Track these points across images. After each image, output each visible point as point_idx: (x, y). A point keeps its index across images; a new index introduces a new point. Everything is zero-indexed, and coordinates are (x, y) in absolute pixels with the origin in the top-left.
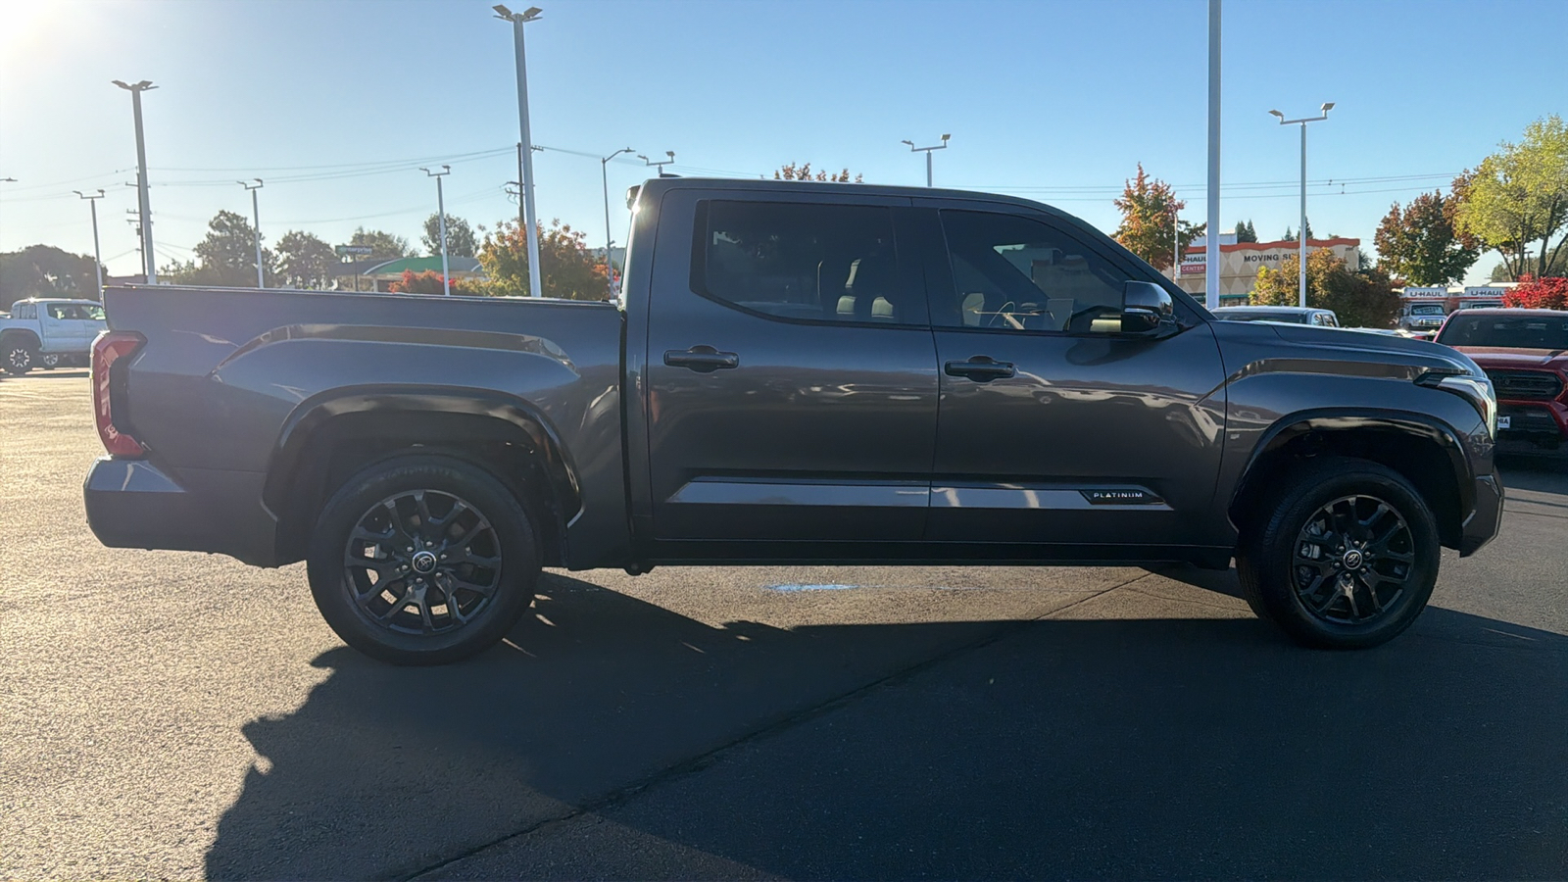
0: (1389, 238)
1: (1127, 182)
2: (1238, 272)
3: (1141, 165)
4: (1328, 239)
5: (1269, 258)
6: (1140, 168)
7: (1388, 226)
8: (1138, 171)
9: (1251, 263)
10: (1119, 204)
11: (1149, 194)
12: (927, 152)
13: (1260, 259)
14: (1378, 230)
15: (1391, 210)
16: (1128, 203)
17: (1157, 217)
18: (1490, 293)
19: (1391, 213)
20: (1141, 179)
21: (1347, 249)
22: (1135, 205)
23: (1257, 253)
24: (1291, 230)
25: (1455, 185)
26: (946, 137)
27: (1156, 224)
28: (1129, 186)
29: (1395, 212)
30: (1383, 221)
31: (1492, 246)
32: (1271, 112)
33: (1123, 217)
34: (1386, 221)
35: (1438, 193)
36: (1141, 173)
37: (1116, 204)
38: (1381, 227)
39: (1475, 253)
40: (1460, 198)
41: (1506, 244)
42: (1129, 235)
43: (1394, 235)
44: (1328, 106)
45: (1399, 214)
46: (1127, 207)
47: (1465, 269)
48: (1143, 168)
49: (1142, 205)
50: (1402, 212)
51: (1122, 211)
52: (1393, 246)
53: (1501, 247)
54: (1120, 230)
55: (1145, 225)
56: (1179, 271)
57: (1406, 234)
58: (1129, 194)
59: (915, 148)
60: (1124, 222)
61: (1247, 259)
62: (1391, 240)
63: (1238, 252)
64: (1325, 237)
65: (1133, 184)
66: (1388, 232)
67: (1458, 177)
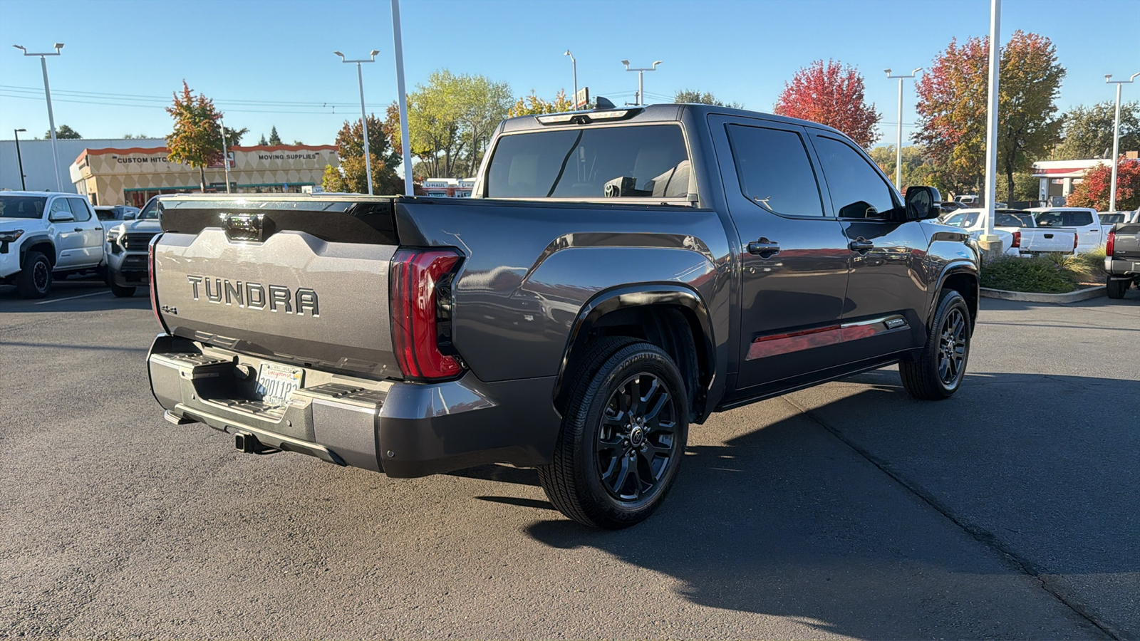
0: (344, 146)
1: (174, 94)
2: (255, 167)
3: (186, 82)
4: (295, 144)
5: (277, 157)
6: (185, 84)
7: (343, 137)
8: (184, 86)
9: (264, 160)
10: (171, 111)
11: (195, 104)
12: (41, 57)
13: (271, 158)
14: (337, 140)
15: (344, 126)
16: (178, 111)
17: (205, 123)
18: (437, 185)
19: (344, 128)
20: (187, 92)
21: (330, 153)
22: (185, 112)
23: (268, 154)
24: (265, 136)
25: (389, 111)
26: (59, 46)
27: (205, 129)
28: (176, 98)
29: (346, 127)
30: (339, 133)
31: (416, 154)
32: (336, 53)
33: (175, 122)
34: (341, 133)
35: (373, 116)
36: (186, 88)
37: (168, 111)
38: (338, 138)
39: (400, 158)
40: (393, 120)
41: (424, 153)
42: (184, 137)
43: (348, 144)
44: (375, 53)
45: (349, 129)
46: (177, 114)
47: (395, 168)
48: (188, 84)
49: (191, 113)
50: (351, 127)
51: (173, 117)
52: (347, 151)
53: (421, 155)
54: (176, 132)
55: (196, 129)
56: (229, 166)
57: (356, 143)
58: (178, 104)
59: (27, 53)
60: (176, 125)
61: (261, 158)
62: (346, 147)
63: (254, 152)
64: (292, 143)
65: (181, 97)
66: (344, 141)
67: (390, 106)
